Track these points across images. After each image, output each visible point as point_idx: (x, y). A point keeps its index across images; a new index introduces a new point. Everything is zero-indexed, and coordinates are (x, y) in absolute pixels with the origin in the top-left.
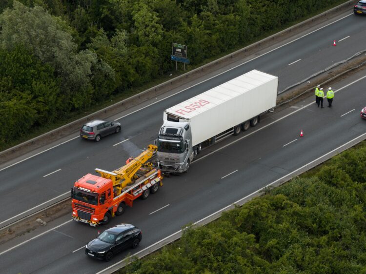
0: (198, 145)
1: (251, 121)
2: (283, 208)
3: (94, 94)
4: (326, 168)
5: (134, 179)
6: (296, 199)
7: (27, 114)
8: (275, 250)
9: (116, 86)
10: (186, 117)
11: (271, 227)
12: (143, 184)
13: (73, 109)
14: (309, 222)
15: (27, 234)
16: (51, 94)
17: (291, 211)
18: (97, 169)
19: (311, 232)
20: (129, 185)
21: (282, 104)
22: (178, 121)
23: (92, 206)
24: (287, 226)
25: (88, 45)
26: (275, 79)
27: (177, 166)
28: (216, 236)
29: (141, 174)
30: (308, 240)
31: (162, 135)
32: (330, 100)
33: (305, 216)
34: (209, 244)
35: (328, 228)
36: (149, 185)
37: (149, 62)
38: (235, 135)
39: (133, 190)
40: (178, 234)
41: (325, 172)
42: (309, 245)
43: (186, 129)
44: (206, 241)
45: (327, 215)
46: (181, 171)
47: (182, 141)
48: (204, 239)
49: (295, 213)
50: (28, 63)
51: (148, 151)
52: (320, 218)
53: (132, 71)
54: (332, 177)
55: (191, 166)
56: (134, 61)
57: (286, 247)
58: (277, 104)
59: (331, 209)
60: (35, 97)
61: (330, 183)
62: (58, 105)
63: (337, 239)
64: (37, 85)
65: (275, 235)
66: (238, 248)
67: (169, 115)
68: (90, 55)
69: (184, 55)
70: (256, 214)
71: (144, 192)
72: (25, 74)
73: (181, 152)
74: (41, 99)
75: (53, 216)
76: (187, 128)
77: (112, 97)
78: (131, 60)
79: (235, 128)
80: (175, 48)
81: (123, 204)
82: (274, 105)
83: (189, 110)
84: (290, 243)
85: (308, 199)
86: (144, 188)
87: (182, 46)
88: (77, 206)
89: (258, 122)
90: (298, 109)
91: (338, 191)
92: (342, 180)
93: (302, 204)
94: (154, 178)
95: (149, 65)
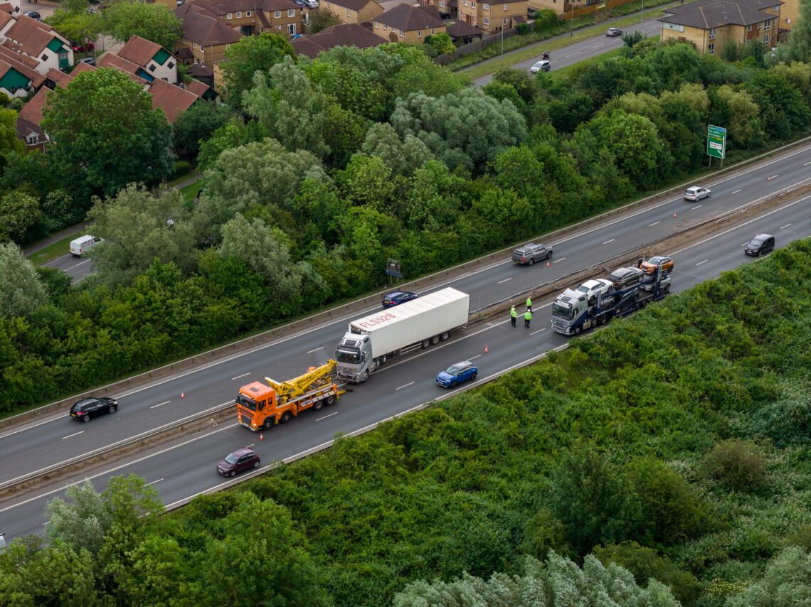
0: (382, 357)
1: (440, 336)
2: (439, 422)
3: (303, 302)
4: (491, 384)
5: (306, 390)
6: (453, 413)
7: (232, 318)
8: (421, 461)
9: (326, 297)
10: (368, 330)
11: (422, 439)
12: (314, 396)
13: (282, 317)
14: (461, 436)
15: (197, 433)
16: (257, 301)
17: (445, 424)
18: (267, 378)
19: (461, 445)
20: (299, 395)
21: (475, 322)
22: (360, 333)
23: (252, 412)
24: (437, 439)
25: (307, 257)
26: (466, 298)
27: (354, 376)
28: (364, 446)
29: (315, 386)
30: (456, 453)
31: (342, 346)
32: (527, 322)
33: (458, 431)
34: (355, 453)
35: (479, 442)
36: (321, 398)
37: (361, 275)
38: (423, 348)
39: (301, 401)
40: (330, 443)
41: (490, 388)
42: (456, 458)
43: (365, 342)
44: (353, 450)
45: (480, 430)
46: (358, 381)
47: (359, 352)
48: (351, 447)
49: (449, 427)
50: (238, 272)
51: (327, 365)
52: (473, 432)
53: (344, 283)
54: (495, 394)
55: (370, 377)
56: (346, 273)
57: (434, 459)
58: (469, 321)
59: (486, 424)
60: (243, 303)
61: (492, 399)
62: (264, 312)
63: (485, 453)
64: (244, 293)
65: (424, 447)
66: (384, 458)
67: (352, 327)
68: (305, 267)
69: (397, 270)
70: (410, 426)
71: (315, 403)
72: (235, 282)
73: (358, 363)
74: (247, 305)
75: (226, 418)
76: (366, 340)
77: (323, 306)
78: (344, 273)
79: (423, 342)
80: (390, 263)
81: (288, 412)
82: (466, 321)
83: (372, 323)
84: (437, 455)
85: (466, 414)
86: (315, 400)
87: (396, 261)
88: (241, 410)
89: (449, 336)
90: (491, 325)
91: (498, 407)
92: (504, 396)
93: (459, 418)
94: (328, 390)
95: (361, 277)
